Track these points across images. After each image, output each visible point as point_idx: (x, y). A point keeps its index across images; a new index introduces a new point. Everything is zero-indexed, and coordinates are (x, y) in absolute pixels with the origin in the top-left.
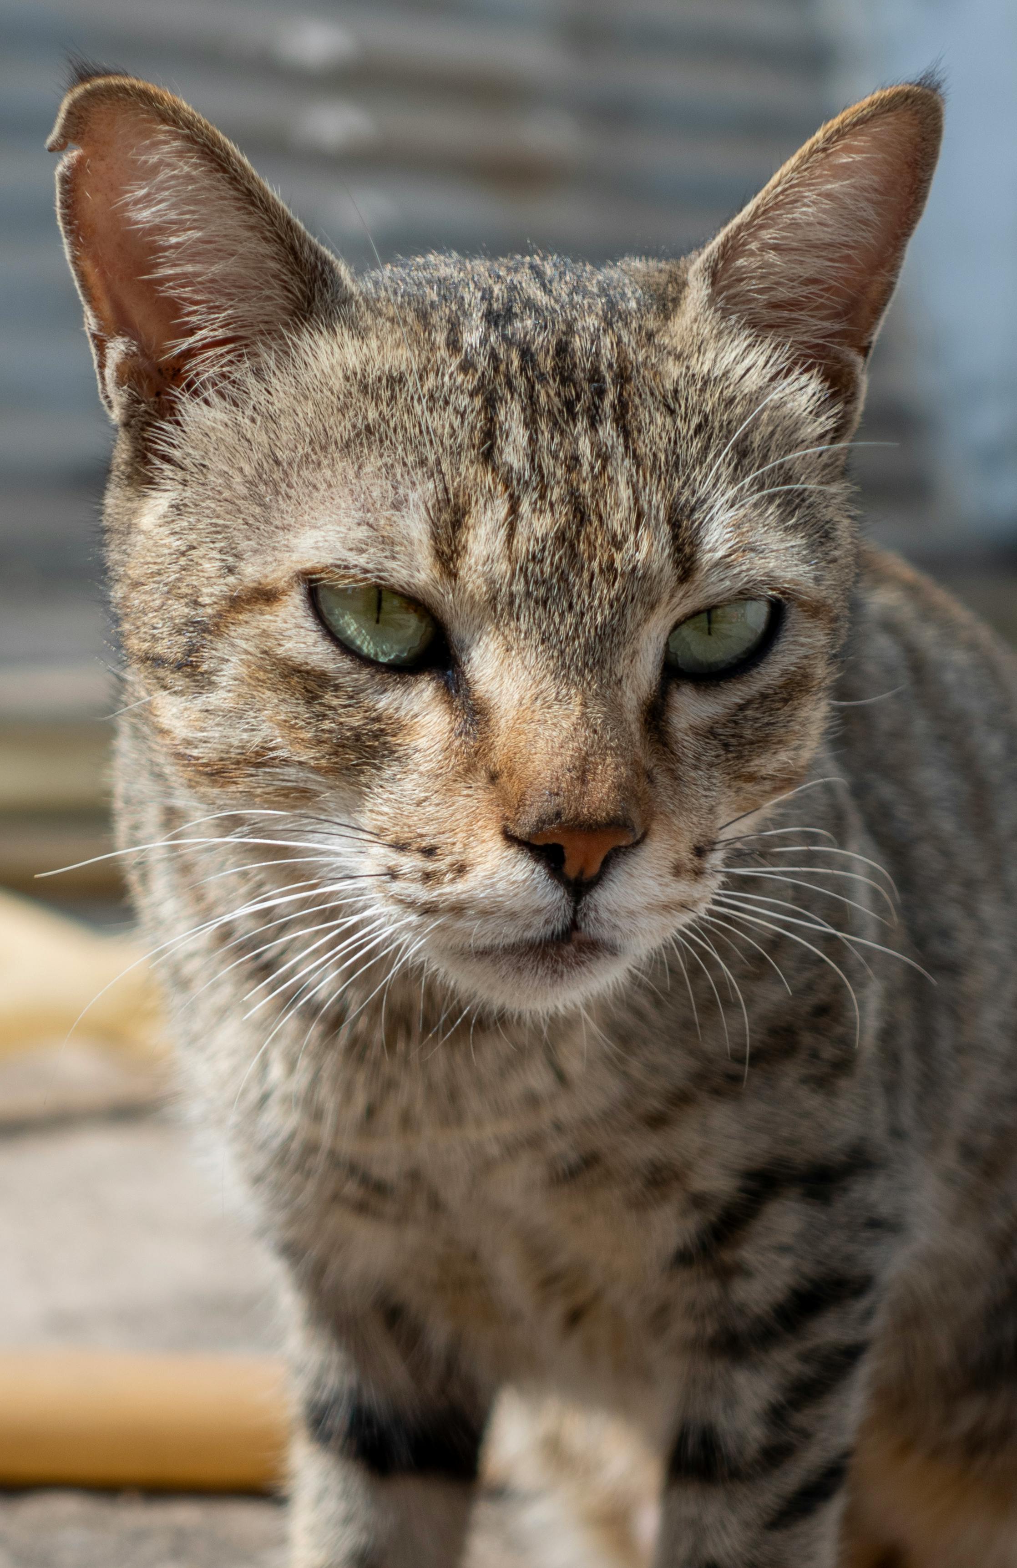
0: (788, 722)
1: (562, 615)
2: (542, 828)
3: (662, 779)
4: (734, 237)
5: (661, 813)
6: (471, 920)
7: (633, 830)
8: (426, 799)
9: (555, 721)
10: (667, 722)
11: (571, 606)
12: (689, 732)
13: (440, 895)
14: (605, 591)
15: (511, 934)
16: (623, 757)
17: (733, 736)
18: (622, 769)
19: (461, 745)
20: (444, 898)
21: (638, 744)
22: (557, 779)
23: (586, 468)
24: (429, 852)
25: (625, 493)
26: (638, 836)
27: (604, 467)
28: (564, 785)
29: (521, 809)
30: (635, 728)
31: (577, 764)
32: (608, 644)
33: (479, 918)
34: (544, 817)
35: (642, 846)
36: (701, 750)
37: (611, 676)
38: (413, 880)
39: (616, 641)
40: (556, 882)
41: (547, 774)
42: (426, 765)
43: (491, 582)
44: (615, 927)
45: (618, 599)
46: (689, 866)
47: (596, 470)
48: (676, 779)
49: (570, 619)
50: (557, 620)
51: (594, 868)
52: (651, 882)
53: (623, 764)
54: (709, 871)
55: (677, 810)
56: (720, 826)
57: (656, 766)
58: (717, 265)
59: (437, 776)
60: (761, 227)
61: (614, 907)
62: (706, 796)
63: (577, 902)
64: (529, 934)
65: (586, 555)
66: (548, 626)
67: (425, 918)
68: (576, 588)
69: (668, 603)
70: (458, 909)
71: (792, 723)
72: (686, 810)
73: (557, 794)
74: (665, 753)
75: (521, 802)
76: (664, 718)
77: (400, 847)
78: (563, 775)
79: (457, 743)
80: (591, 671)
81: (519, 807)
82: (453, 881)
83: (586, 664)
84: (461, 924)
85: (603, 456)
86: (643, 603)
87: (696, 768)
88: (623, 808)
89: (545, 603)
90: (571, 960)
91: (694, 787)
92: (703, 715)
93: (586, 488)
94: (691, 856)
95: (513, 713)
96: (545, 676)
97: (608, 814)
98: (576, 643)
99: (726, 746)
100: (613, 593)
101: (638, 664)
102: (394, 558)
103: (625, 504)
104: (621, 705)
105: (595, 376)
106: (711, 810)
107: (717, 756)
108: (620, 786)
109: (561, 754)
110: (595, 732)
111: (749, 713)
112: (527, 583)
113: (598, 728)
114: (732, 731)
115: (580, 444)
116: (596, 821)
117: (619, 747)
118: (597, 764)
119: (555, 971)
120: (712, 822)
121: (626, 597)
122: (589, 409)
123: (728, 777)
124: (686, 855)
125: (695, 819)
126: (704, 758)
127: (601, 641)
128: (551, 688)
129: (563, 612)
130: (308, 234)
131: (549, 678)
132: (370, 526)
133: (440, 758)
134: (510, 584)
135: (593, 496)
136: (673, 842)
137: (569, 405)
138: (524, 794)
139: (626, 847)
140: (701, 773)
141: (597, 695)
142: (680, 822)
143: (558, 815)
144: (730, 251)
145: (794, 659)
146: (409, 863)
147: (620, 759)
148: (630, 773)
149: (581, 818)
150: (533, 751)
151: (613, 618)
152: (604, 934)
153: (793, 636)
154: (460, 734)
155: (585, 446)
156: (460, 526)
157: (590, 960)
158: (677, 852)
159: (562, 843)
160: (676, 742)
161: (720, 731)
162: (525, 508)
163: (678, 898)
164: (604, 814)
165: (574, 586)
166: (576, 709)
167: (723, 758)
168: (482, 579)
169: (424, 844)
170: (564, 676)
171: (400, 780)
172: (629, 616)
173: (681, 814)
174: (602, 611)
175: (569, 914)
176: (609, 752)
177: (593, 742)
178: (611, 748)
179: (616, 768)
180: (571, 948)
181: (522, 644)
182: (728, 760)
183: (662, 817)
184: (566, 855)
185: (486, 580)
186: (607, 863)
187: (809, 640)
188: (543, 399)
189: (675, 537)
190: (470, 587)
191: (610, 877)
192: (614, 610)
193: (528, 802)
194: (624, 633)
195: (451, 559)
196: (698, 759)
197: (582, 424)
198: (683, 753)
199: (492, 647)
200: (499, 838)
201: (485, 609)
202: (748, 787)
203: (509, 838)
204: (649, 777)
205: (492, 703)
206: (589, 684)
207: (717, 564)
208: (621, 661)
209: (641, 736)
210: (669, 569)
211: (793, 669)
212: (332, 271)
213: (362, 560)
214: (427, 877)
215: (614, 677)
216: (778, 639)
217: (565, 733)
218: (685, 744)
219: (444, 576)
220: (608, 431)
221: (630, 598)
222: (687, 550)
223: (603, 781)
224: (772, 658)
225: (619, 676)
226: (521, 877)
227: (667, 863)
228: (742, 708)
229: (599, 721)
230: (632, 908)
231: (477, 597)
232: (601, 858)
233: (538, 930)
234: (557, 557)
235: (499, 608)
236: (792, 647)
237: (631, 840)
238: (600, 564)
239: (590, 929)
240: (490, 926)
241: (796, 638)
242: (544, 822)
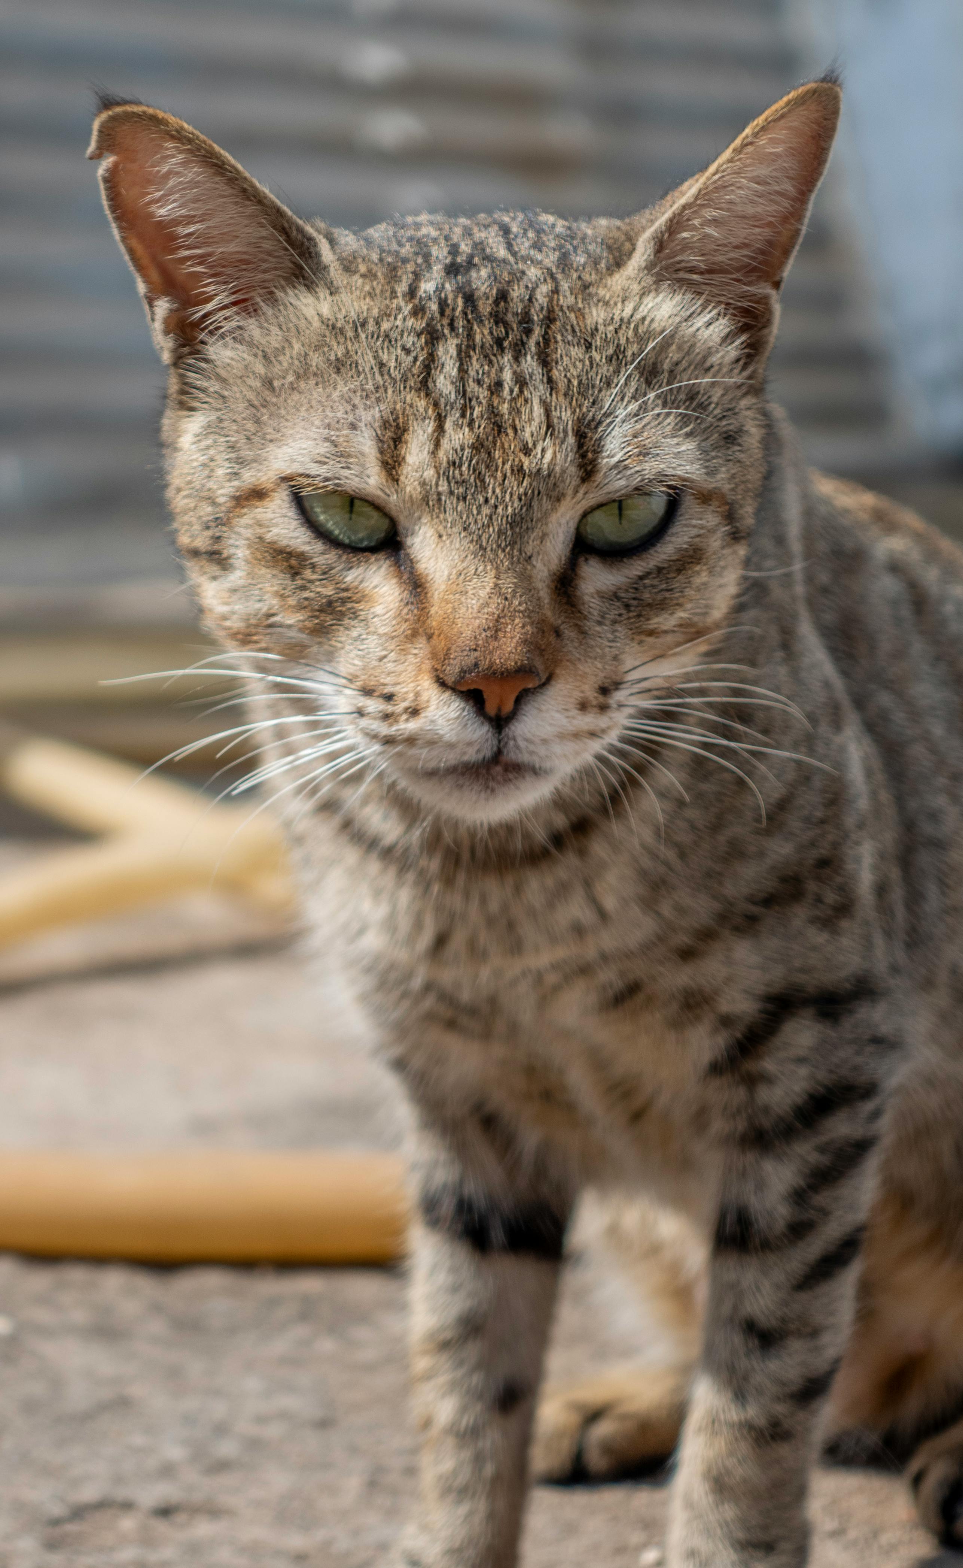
0: (685, 588)
1: (479, 507)
2: (463, 677)
3: (569, 633)
4: (680, 214)
5: (568, 661)
6: (421, 748)
7: (538, 675)
8: (385, 657)
9: (474, 591)
10: (575, 588)
11: (486, 501)
12: (595, 596)
13: (398, 730)
14: (515, 488)
15: (451, 758)
16: (529, 617)
17: (634, 599)
18: (529, 628)
19: (408, 614)
20: (400, 732)
21: (547, 606)
22: (475, 638)
23: (506, 392)
24: (389, 698)
25: (538, 411)
26: (543, 680)
27: (521, 392)
28: (480, 642)
29: (446, 661)
30: (545, 594)
31: (491, 625)
32: (517, 530)
33: (426, 747)
34: (465, 668)
35: (547, 686)
36: (605, 609)
37: (521, 554)
38: (375, 719)
39: (524, 527)
40: (482, 718)
41: (468, 633)
42: (383, 628)
43: (423, 484)
44: (532, 753)
45: (526, 494)
46: (594, 703)
47: (515, 393)
48: (582, 633)
49: (486, 511)
50: (475, 512)
51: (509, 706)
52: (557, 715)
53: (529, 623)
54: (615, 706)
55: (582, 658)
56: (626, 670)
57: (563, 623)
58: (663, 236)
59: (393, 638)
60: (702, 206)
61: (529, 736)
62: (611, 647)
63: (500, 733)
64: (466, 758)
65: (501, 460)
66: (468, 517)
67: (386, 747)
68: (491, 486)
69: (573, 498)
70: (411, 740)
71: (687, 590)
72: (591, 658)
73: (475, 650)
74: (573, 613)
75: (447, 655)
76: (573, 584)
77: (367, 692)
78: (480, 634)
79: (405, 611)
80: (504, 551)
81: (445, 659)
82: (407, 720)
83: (499, 546)
84: (413, 751)
85: (521, 382)
86: (549, 497)
87: (600, 623)
88: (528, 658)
89: (465, 499)
90: (499, 778)
91: (599, 639)
92: (608, 583)
93: (505, 408)
94: (596, 695)
95: (443, 587)
96: (466, 556)
97: (516, 663)
98: (491, 529)
99: (627, 606)
100: (522, 490)
101: (548, 544)
102: (348, 468)
103: (537, 420)
104: (530, 577)
105: (526, 319)
106: (615, 658)
107: (620, 615)
108: (526, 641)
109: (479, 617)
110: (506, 599)
111: (647, 581)
112: (449, 483)
113: (509, 596)
114: (633, 596)
115: (504, 374)
116: (507, 669)
117: (527, 609)
118: (507, 624)
119: (488, 787)
120: (616, 667)
121: (533, 492)
122: (516, 345)
123: (630, 632)
124: (591, 694)
125: (599, 666)
126: (608, 616)
127: (511, 528)
128: (472, 564)
129: (480, 505)
130: (295, 217)
131: (470, 557)
132: (333, 442)
133: (394, 622)
134: (437, 485)
135: (510, 413)
136: (578, 684)
137: (499, 342)
138: (449, 649)
139: (535, 689)
140: (606, 628)
141: (509, 569)
142: (585, 668)
143: (476, 665)
144: (675, 225)
145: (686, 539)
146: (373, 705)
147: (527, 620)
148: (535, 630)
149: (495, 667)
150: (457, 616)
151: (521, 509)
152: (524, 758)
153: (686, 519)
154: (407, 604)
155: (507, 376)
156: (400, 442)
157: (516, 778)
158: (582, 692)
159: (481, 688)
160: (583, 604)
161: (623, 595)
162: (448, 425)
163: (586, 728)
164: (513, 664)
165: (489, 485)
166: (489, 580)
167: (625, 616)
168: (416, 483)
169: (386, 691)
170: (482, 555)
171: (363, 639)
172: (535, 508)
173: (586, 662)
174: (512, 503)
175: (495, 742)
176: (517, 614)
177: (504, 607)
178: (519, 611)
179: (523, 627)
180: (499, 769)
181: (449, 531)
182: (629, 618)
183: (568, 663)
184: (485, 697)
185: (419, 484)
186: (519, 701)
187: (700, 522)
188: (478, 338)
189: (580, 445)
190: (408, 489)
191: (523, 712)
192: (523, 502)
193: (452, 656)
194: (532, 521)
195: (394, 468)
196: (603, 617)
197: (507, 358)
198: (589, 613)
199: (429, 535)
200: (435, 686)
201: (421, 505)
202: (650, 640)
203: (442, 684)
204: (558, 633)
205: (429, 578)
206: (502, 561)
207: (616, 466)
208: (531, 542)
209: (552, 599)
210: (573, 470)
211: (685, 546)
212: (316, 245)
213: (323, 471)
214: (386, 717)
215: (524, 555)
216: (674, 523)
217: (481, 601)
218: (592, 605)
219: (390, 481)
220: (530, 364)
221: (536, 492)
222: (590, 455)
223: (512, 638)
224: (668, 539)
225: (528, 554)
226: (454, 715)
227: (572, 700)
228: (641, 578)
229: (510, 590)
230: (545, 737)
231: (414, 496)
232: (513, 698)
233: (471, 755)
234: (474, 462)
235: (431, 503)
236: (685, 529)
237: (537, 683)
238: (512, 466)
239: (511, 755)
240: (435, 753)
241: (687, 522)
242: (465, 672)
